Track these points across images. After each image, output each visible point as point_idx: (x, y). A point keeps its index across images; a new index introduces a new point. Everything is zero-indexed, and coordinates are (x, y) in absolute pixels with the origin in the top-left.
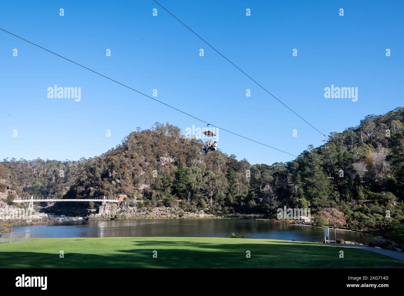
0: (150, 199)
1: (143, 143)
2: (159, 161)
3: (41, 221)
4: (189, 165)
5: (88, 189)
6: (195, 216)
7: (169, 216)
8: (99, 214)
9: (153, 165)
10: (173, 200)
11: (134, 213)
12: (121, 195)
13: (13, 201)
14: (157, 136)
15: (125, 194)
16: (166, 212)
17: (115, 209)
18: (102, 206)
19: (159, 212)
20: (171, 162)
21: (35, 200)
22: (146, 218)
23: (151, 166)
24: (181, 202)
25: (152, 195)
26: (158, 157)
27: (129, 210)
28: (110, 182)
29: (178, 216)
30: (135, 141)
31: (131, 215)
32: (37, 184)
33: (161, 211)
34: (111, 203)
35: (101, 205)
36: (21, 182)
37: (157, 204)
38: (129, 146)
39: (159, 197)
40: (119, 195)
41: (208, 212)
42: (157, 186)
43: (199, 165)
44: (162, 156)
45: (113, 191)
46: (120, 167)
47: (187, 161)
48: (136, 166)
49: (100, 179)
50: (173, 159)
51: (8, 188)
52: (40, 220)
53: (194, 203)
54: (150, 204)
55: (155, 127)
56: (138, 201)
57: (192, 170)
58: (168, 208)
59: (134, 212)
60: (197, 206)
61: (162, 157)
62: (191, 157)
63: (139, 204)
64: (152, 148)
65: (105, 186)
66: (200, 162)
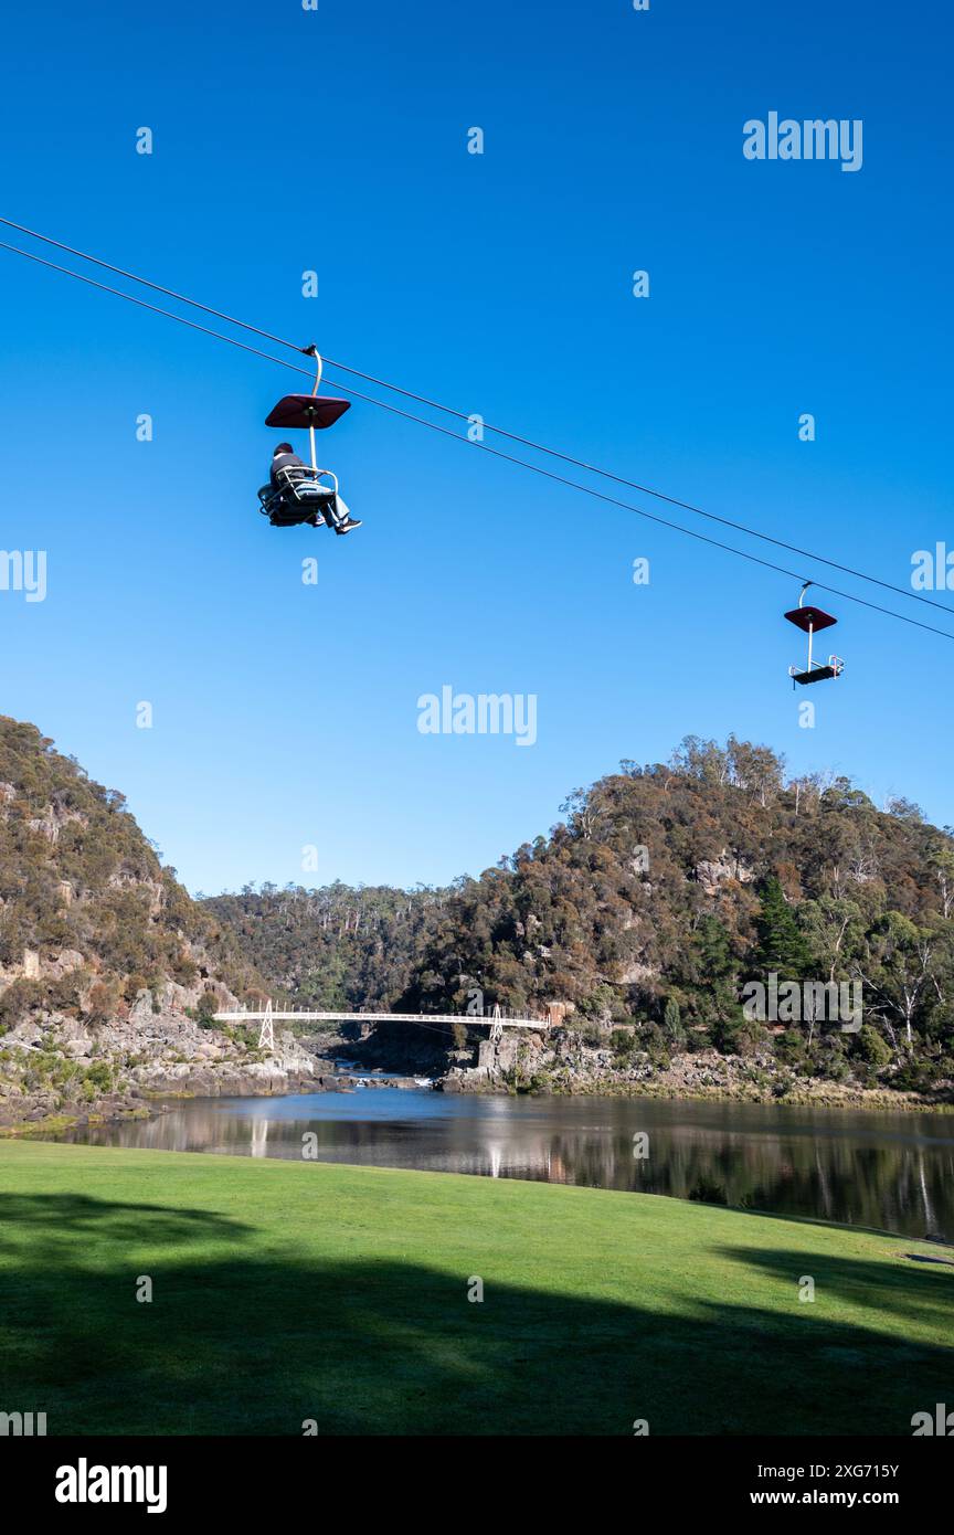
0: (660, 1020)
1: (635, 814)
2: (697, 878)
3: (286, 1087)
4: (813, 893)
5: (453, 980)
6: (841, 1095)
7: (733, 1088)
8: (477, 1070)
9: (671, 894)
10: (750, 1029)
11: (603, 1072)
12: (555, 1003)
13: (214, 1016)
14: (688, 787)
15: (569, 999)
16: (723, 1072)
17: (536, 1053)
18: (488, 1042)
19: (694, 1070)
20: (742, 879)
21: (277, 1013)
22: (644, 1093)
23: (663, 898)
24: (782, 1036)
25: (668, 1007)
26: (689, 863)
27: (584, 1060)
28: (519, 956)
29: (768, 1091)
30: (607, 808)
31: (590, 1079)
32: (332, 967)
33: (703, 1067)
34: (522, 1031)
35: (487, 1038)
36: (290, 959)
37: (685, 1040)
38: (587, 826)
39: (695, 1015)
40: (549, 1004)
41: (894, 1082)
42: (685, 972)
43: (853, 889)
44: (704, 859)
45: (526, 987)
46: (554, 903)
47: (805, 873)
48: (605, 898)
49: (489, 945)
50: (751, 869)
51: (204, 974)
52: (282, 1080)
53: (834, 1040)
54: (661, 1038)
55: (684, 753)
56: (618, 1027)
57: (824, 911)
58: (729, 1058)
59: (602, 1066)
60: (849, 1055)
61: (705, 865)
62: (821, 859)
63: (621, 1039)
64: (667, 830)
65: (499, 971)
66: (862, 878)
